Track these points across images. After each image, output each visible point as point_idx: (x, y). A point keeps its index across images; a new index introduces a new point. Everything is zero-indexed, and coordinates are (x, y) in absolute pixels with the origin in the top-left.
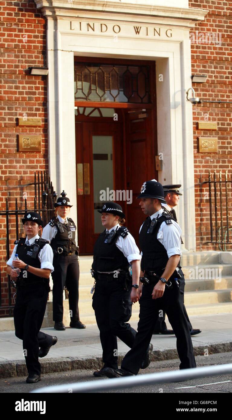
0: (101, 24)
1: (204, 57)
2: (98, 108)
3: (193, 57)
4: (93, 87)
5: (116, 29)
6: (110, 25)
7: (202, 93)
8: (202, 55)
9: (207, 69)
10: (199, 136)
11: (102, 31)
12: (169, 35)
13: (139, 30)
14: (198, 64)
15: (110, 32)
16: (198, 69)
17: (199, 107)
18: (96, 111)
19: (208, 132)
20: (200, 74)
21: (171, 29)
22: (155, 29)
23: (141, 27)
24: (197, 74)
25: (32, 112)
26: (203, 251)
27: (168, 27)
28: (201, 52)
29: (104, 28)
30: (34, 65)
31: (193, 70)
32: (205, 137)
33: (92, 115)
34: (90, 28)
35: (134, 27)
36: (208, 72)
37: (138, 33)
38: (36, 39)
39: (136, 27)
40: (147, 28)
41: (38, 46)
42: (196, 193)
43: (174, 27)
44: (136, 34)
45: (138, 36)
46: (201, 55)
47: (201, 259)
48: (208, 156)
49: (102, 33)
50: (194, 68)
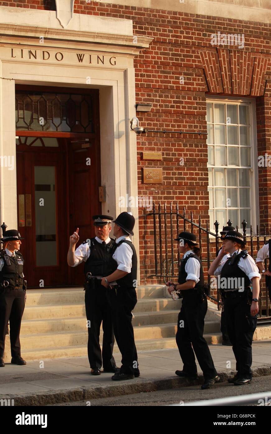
0: (43, 52)
1: (149, 86)
2: (40, 138)
3: (137, 85)
4: (35, 116)
5: (59, 57)
6: (53, 53)
7: (146, 122)
8: (147, 83)
9: (152, 98)
10: (144, 167)
11: (44, 59)
12: (113, 63)
13: (82, 58)
14: (142, 92)
15: (52, 60)
16: (143, 98)
17: (143, 137)
18: (39, 140)
19: (152, 162)
20: (145, 103)
21: (115, 57)
22: (98, 57)
23: (84, 55)
24: (141, 103)
26: (148, 284)
27: (112, 55)
28: (145, 81)
29: (46, 55)
31: (137, 99)
32: (150, 167)
33: (33, 145)
34: (32, 56)
35: (77, 54)
36: (153, 100)
37: (81, 61)
39: (79, 55)
40: (90, 55)
42: (140, 225)
43: (118, 55)
44: (80, 62)
45: (80, 64)
46: (145, 83)
47: (146, 293)
48: (152, 187)
49: (45, 61)
50: (139, 97)
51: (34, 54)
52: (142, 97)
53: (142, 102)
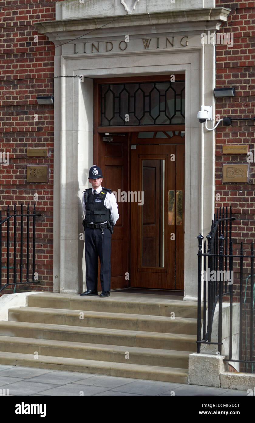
0: (107, 43)
1: (235, 65)
5: (123, 45)
8: (233, 61)
9: (239, 78)
11: (106, 50)
12: (184, 44)
13: (149, 44)
14: (227, 73)
15: (116, 51)
16: (227, 80)
19: (238, 157)
20: (230, 86)
21: (187, 36)
22: (167, 39)
23: (151, 39)
24: (224, 86)
25: (41, 142)
27: (183, 35)
28: (230, 59)
29: (109, 46)
30: (43, 94)
35: (143, 40)
36: (240, 82)
37: (147, 47)
38: (46, 67)
39: (146, 40)
40: (158, 39)
41: (48, 74)
43: (191, 34)
44: (146, 48)
45: (146, 51)
49: (108, 53)
50: (222, 79)
51: (97, 47)
52: (225, 80)
53: (226, 85)
